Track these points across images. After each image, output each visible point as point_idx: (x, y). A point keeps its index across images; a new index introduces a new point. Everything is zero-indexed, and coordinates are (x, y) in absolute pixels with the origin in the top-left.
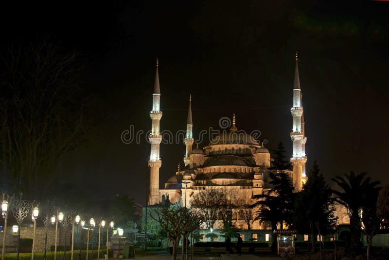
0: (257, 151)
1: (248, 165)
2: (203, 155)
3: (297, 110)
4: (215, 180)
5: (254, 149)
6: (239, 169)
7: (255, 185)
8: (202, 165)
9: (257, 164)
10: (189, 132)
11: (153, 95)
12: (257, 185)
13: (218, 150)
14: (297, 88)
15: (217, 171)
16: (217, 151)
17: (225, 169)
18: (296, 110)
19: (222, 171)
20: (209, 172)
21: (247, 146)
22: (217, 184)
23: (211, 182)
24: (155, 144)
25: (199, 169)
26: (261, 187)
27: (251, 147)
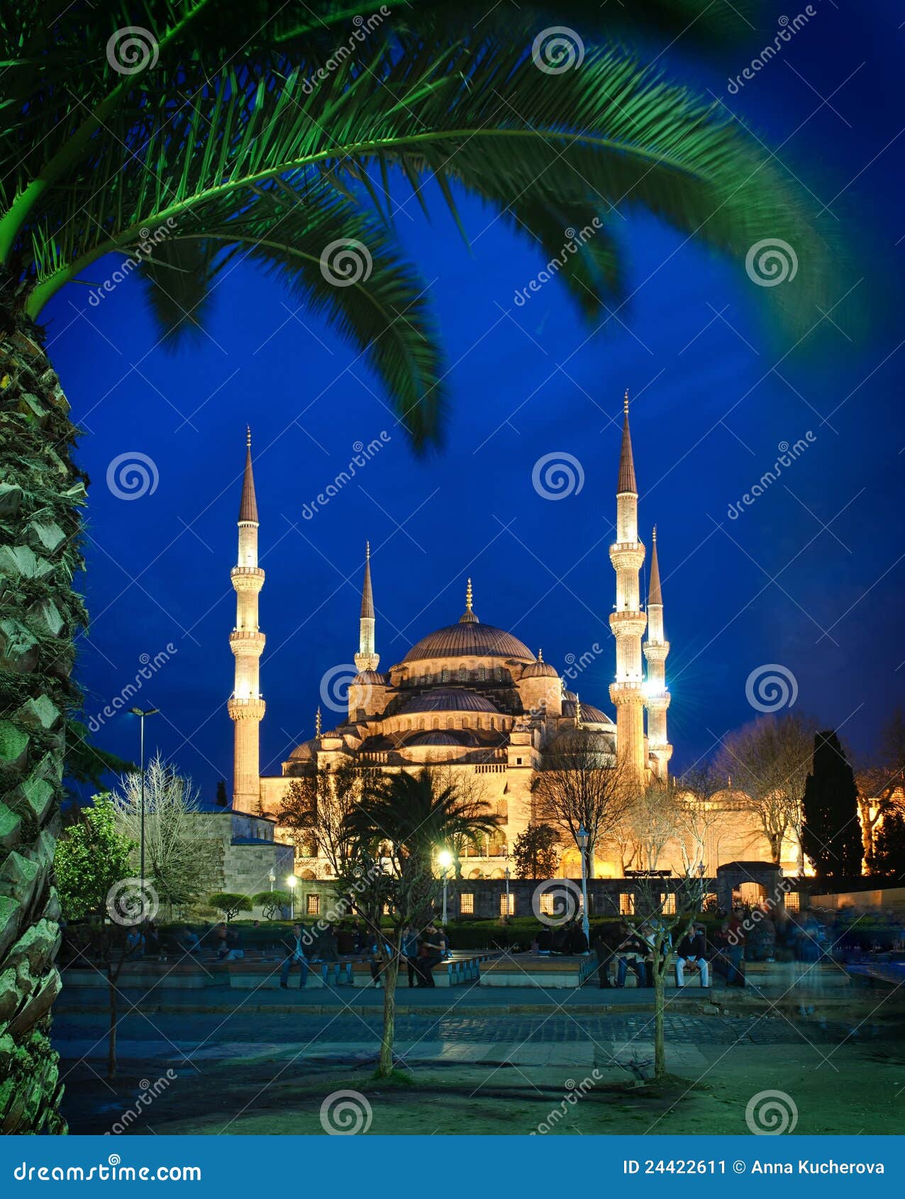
0: (526, 673)
1: (501, 711)
2: (384, 688)
3: (628, 550)
4: (409, 749)
5: (519, 668)
6: (475, 720)
7: (512, 760)
8: (381, 713)
9: (525, 707)
10: (367, 638)
11: (240, 524)
12: (519, 761)
13: (423, 674)
14: (628, 491)
15: (414, 727)
16: (421, 677)
17: (436, 721)
18: (623, 550)
19: (428, 728)
20: (395, 729)
21: (501, 662)
22: (414, 760)
23: (399, 755)
24: (247, 657)
25: (371, 724)
26: (529, 765)
27: (509, 663)
